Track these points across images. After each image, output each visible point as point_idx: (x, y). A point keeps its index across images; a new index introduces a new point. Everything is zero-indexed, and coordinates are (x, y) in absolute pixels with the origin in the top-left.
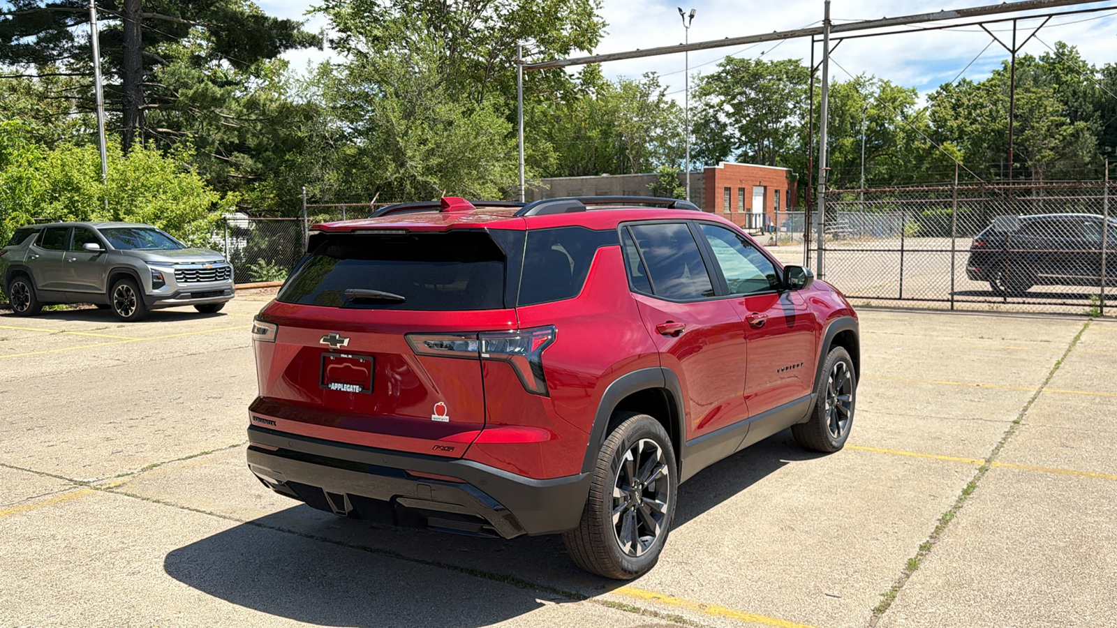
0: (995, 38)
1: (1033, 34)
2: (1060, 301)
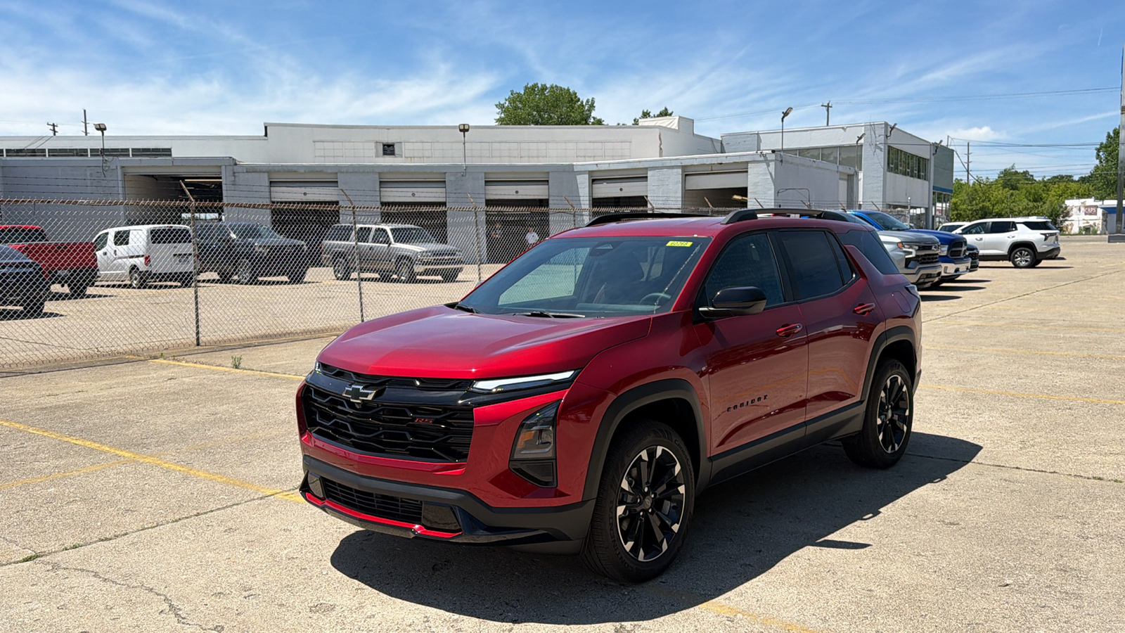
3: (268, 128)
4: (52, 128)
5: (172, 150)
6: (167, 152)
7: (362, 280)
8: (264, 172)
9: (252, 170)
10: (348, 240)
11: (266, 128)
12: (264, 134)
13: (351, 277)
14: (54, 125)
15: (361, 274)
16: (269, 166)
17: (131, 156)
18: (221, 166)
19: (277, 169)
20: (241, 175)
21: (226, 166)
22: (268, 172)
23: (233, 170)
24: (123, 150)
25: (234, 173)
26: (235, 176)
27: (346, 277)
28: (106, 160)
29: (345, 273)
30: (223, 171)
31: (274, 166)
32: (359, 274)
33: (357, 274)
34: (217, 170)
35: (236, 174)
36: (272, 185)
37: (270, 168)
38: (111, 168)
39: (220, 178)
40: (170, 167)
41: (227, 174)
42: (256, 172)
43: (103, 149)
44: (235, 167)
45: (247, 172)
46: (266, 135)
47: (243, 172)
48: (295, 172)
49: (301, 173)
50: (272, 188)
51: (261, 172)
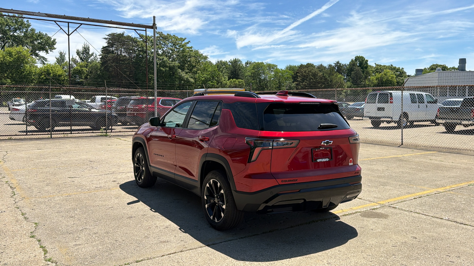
0: (61, 28)
1: (76, 30)
2: (77, 132)
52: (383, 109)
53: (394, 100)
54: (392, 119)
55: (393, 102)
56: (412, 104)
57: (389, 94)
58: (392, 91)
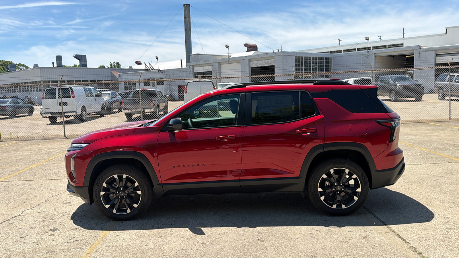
3: (447, 29)
4: (380, 38)
5: (404, 44)
6: (402, 45)
7: (451, 100)
8: (433, 51)
9: (428, 50)
10: (445, 81)
11: (446, 29)
12: (445, 32)
13: (445, 99)
14: (381, 37)
15: (451, 97)
16: (436, 48)
17: (387, 48)
18: (414, 50)
19: (439, 49)
20: (422, 53)
21: (416, 49)
22: (435, 50)
23: (419, 51)
24: (384, 46)
25: (420, 52)
26: (420, 54)
27: (443, 99)
28: (369, 52)
29: (442, 97)
30: (415, 52)
31: (438, 47)
32: (450, 97)
33: (449, 97)
34: (412, 52)
35: (420, 53)
36: (437, 56)
37: (436, 49)
38: (370, 54)
39: (413, 55)
40: (393, 52)
41: (417, 53)
42: (430, 51)
43: (368, 47)
44: (420, 50)
45: (425, 51)
46: (446, 33)
47: (424, 52)
48: (448, 49)
49: (451, 50)
50: (437, 57)
51: (431, 51)
52: (66, 104)
53: (75, 95)
54: (76, 113)
55: (74, 96)
56: (87, 98)
57: (69, 88)
58: (71, 86)
